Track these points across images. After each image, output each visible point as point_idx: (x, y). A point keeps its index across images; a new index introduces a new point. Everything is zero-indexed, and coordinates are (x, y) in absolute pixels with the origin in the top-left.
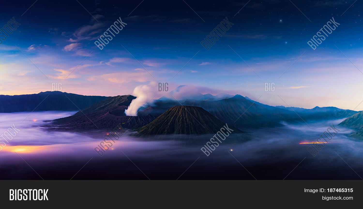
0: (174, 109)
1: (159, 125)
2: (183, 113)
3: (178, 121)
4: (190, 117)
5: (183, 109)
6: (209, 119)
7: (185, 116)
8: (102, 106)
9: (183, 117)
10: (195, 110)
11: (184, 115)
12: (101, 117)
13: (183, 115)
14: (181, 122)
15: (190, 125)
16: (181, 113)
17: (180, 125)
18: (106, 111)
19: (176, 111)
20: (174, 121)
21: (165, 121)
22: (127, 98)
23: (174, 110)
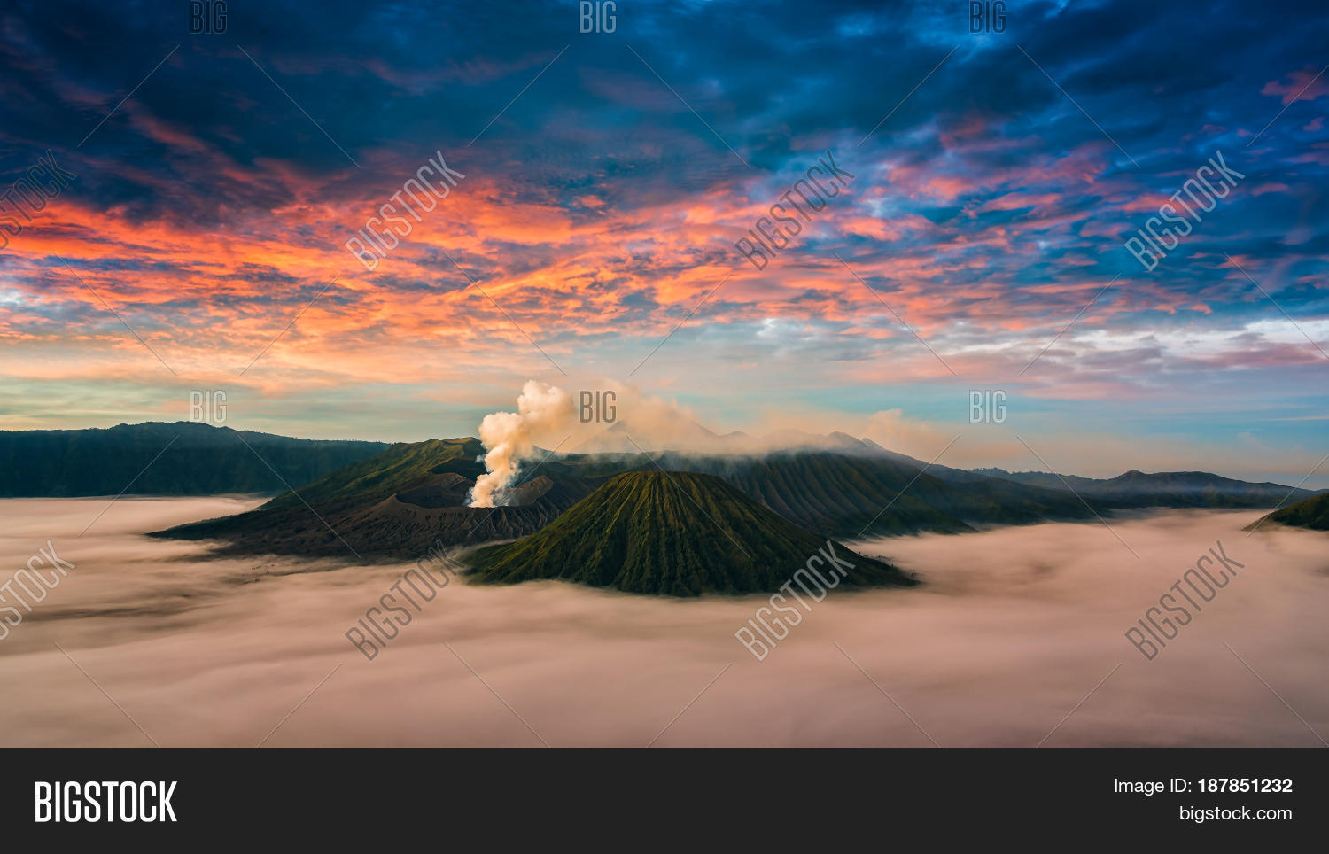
0: (623, 482)
1: (574, 534)
2: (654, 495)
3: (640, 522)
4: (678, 508)
5: (653, 482)
6: (742, 513)
7: (662, 505)
8: (369, 476)
9: (654, 507)
10: (697, 485)
11: (658, 502)
12: (366, 512)
13: (654, 500)
14: (648, 525)
15: (678, 534)
16: (649, 496)
17: (644, 533)
18: (385, 491)
19: (630, 488)
20: (626, 520)
21: (592, 522)
22: (461, 447)
23: (624, 485)
